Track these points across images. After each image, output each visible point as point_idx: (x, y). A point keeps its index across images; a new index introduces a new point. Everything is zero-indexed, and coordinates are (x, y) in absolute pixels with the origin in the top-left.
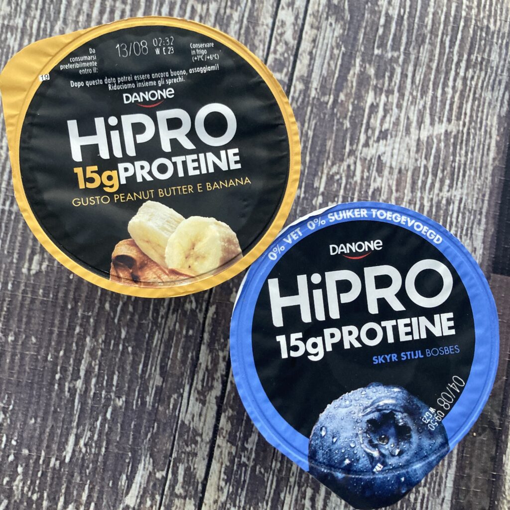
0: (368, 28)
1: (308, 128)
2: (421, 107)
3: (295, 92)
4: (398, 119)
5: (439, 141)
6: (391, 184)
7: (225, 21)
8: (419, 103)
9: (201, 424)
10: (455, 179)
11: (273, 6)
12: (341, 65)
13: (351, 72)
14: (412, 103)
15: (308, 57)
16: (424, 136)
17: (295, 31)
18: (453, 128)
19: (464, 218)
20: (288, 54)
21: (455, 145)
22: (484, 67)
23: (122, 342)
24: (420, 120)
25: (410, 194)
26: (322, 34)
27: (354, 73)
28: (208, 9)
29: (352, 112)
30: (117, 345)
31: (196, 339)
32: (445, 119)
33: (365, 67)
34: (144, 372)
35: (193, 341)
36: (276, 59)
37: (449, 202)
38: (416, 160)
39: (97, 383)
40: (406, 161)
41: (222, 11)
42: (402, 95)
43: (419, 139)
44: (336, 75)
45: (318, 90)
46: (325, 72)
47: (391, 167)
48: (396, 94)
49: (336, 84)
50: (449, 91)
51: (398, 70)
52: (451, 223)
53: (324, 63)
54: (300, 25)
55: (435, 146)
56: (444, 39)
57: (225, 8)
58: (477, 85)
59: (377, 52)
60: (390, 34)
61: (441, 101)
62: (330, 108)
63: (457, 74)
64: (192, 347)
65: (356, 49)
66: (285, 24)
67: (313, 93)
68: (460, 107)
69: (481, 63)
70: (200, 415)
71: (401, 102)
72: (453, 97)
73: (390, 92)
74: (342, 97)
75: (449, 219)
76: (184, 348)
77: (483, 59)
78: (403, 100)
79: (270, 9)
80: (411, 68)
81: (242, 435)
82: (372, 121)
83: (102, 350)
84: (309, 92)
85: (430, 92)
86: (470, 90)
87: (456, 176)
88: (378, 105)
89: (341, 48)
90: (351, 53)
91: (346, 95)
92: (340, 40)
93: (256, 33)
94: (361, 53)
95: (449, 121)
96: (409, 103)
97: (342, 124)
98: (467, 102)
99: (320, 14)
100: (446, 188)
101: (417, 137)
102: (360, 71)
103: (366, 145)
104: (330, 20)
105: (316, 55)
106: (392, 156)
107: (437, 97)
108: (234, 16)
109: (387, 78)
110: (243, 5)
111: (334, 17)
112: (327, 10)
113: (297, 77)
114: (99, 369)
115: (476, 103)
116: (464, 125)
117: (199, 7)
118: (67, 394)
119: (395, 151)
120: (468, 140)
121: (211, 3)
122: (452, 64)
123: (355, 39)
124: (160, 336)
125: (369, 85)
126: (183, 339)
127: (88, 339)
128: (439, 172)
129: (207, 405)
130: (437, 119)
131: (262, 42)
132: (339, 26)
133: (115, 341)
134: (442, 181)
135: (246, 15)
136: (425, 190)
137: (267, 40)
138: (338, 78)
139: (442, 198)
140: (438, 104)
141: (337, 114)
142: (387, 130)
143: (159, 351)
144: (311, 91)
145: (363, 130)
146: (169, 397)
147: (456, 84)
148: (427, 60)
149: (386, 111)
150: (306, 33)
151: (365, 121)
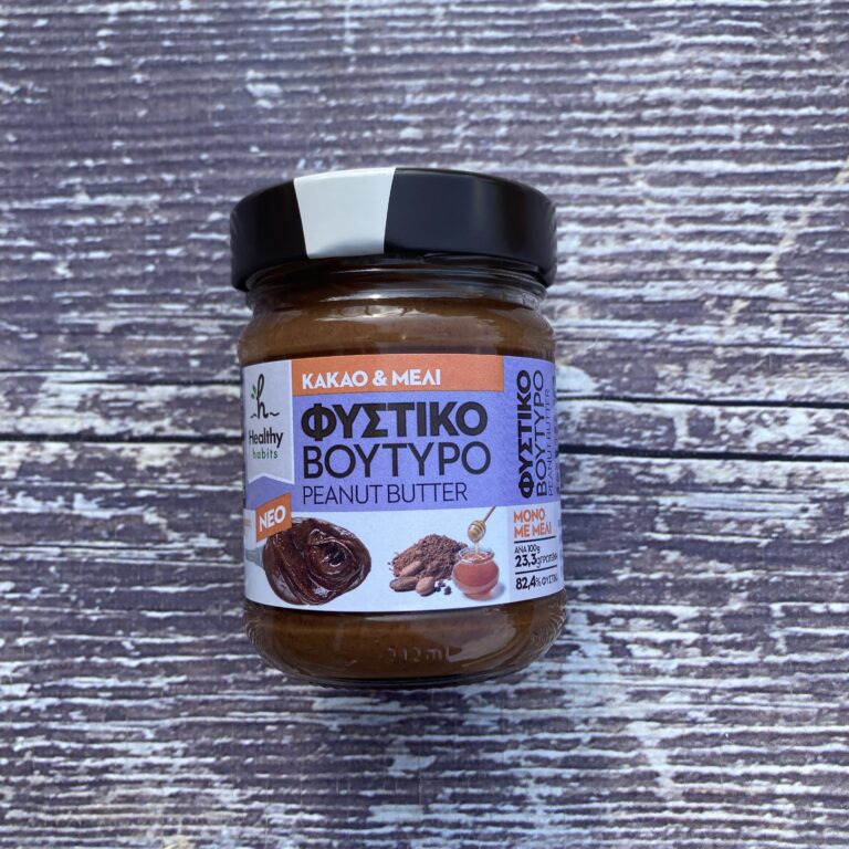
0: (816, 583)
1: (598, 503)
2: (693, 715)
3: (659, 466)
4: (657, 673)
5: (633, 763)
6: (530, 678)
7: (759, 315)
8: (700, 710)
9: (45, 412)
10: (567, 807)
11: (809, 395)
12: (732, 545)
13: (724, 566)
14: (695, 695)
15: (732, 480)
16: (638, 729)
17: (773, 446)
18: (667, 787)
19: (495, 837)
20: (728, 440)
21: (633, 796)
22: (804, 834)
23: (160, 252)
24: (666, 717)
25: (518, 720)
26: (782, 497)
27: (723, 572)
28: (771, 281)
29: (647, 580)
30: (154, 245)
31: (183, 374)
32: (681, 768)
33: (742, 591)
34: (117, 299)
35: (181, 369)
36: (711, 420)
37: (520, 801)
38: (586, 721)
39: (88, 227)
40: (579, 700)
41: (774, 307)
42: (705, 673)
43: (627, 720)
44: (711, 539)
45: (674, 509)
46: (710, 515)
47: (561, 674)
48: (704, 662)
49: (693, 541)
50: (739, 769)
51: (751, 657)
52: (480, 812)
53: (728, 510)
54: (789, 453)
55: (621, 754)
56: (836, 738)
57: (781, 312)
58: (767, 825)
59: (776, 607)
60: (817, 627)
61: (714, 755)
62: (645, 538)
63: (777, 778)
64: (169, 371)
65: (770, 567)
66: (782, 424)
67: (666, 501)
68: (710, 797)
69: (812, 827)
70: (60, 407)
71: (693, 674)
72: (728, 778)
73: (705, 647)
74: (672, 556)
75: (487, 806)
76: (167, 357)
77: (820, 828)
78: (697, 677)
79: (804, 392)
80: (762, 681)
81: (36, 484)
82: (643, 622)
83: (142, 224)
84: (667, 492)
85: (725, 730)
86: (751, 812)
87: (572, 807)
88: (674, 628)
89: (766, 538)
90: (760, 559)
91: (676, 563)
92: (779, 533)
93: (750, 374)
94: (766, 577)
95: (679, 778)
96: (694, 690)
97: (621, 566)
98: (726, 809)
99: (819, 485)
100: (546, 790)
101: (631, 716)
102: (731, 583)
103: (593, 618)
104: (812, 506)
105: (740, 492)
106: (583, 672)
107: (719, 744)
108: (771, 329)
109: (730, 637)
110: (796, 341)
111: (819, 513)
112: (829, 497)
113: (689, 464)
114: (110, 226)
115: (729, 830)
116: (677, 810)
117: (770, 265)
118: (63, 184)
119: (592, 678)
120: (648, 822)
121: (784, 285)
122: (793, 764)
123: (789, 562)
124: (180, 313)
125: (708, 605)
126: (180, 352)
127: (156, 197)
128: (574, 771)
129: (78, 415)
130: (676, 751)
131: (738, 390)
132: (807, 527)
133: (161, 241)
134: (556, 781)
135: (779, 351)
136: (531, 749)
137: (742, 398)
138: (706, 542)
139: (525, 786)
140: (707, 750)
141: (637, 551)
142: (629, 654)
143: (154, 317)
144: (669, 495)
145: (619, 607)
146: (81, 349)
147: (756, 782)
148: (786, 710)
149: (666, 646)
150: (776, 467)
151: (637, 608)
